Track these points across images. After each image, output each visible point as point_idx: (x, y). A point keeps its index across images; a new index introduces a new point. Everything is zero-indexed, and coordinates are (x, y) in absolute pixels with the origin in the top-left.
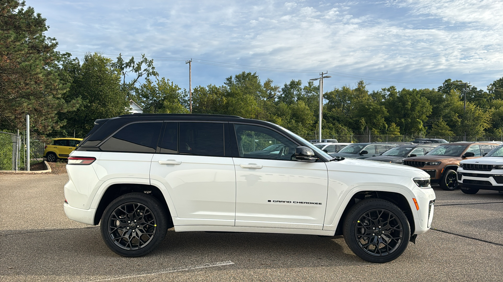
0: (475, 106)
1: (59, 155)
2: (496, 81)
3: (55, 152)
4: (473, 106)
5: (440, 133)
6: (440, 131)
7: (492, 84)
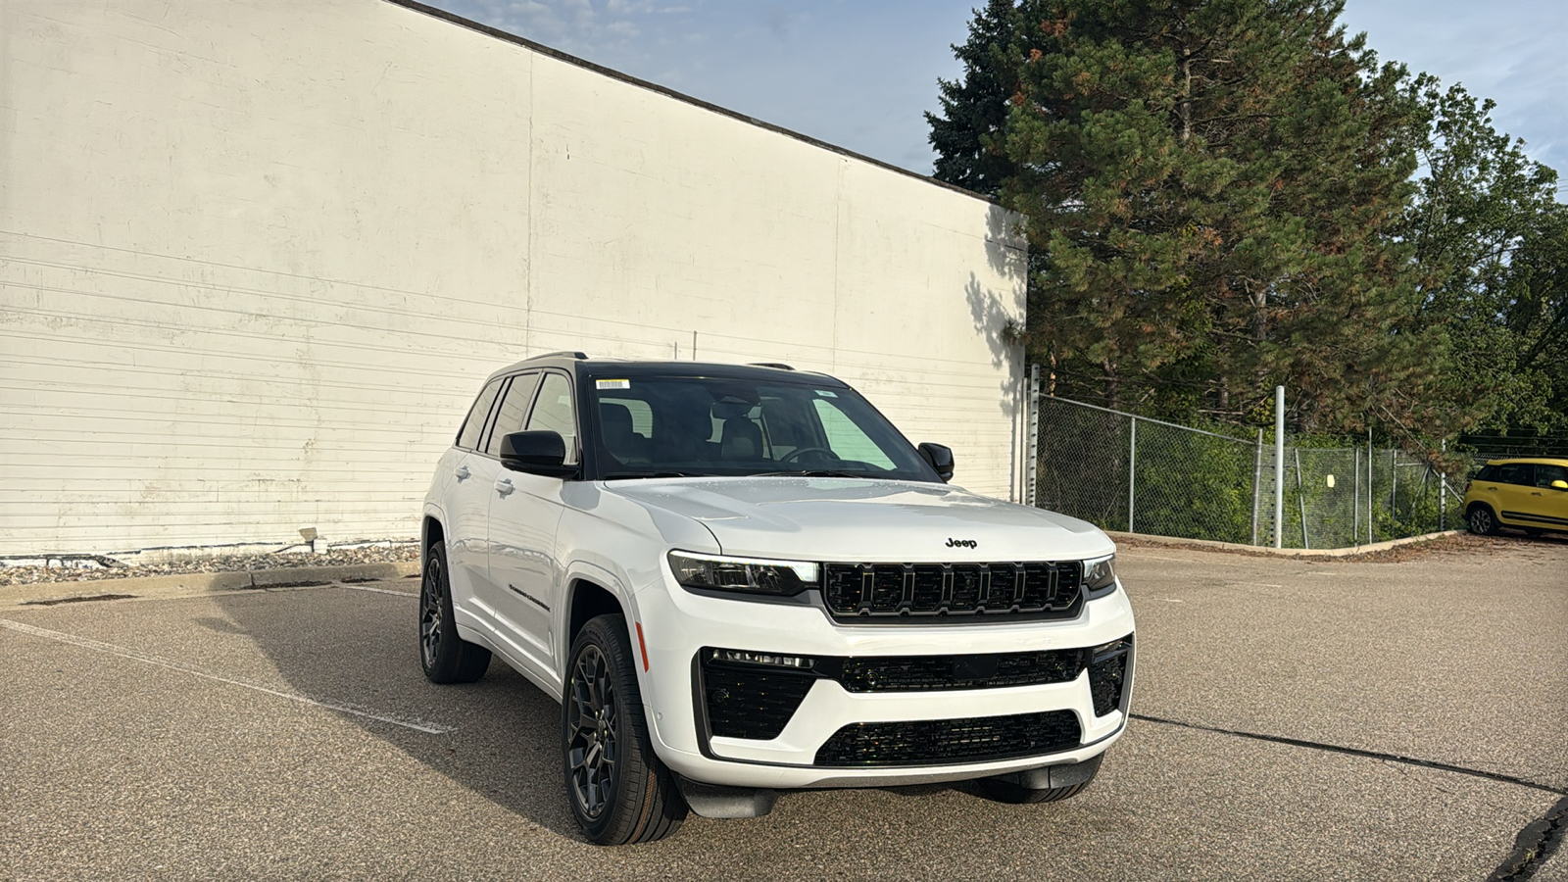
1: (1502, 512)
3: (1490, 503)
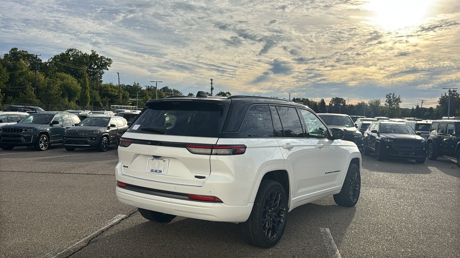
0: (44, 77)
2: (56, 55)
4: (43, 76)
5: (28, 100)
6: (28, 99)
7: (53, 57)
